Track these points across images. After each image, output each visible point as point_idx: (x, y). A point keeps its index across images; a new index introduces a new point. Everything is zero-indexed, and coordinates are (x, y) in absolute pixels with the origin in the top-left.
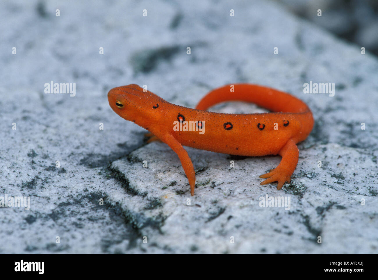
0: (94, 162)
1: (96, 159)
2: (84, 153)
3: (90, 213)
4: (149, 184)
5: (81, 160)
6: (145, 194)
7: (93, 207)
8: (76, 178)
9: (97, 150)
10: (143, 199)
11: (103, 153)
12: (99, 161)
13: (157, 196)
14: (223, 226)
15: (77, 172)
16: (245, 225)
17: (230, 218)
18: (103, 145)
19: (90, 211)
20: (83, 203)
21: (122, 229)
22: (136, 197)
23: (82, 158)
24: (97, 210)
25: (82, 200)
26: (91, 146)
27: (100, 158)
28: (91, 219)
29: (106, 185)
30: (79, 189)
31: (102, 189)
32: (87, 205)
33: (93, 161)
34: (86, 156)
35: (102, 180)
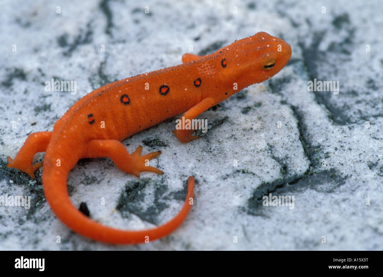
0: (328, 182)
1: (326, 186)
2: (338, 192)
3: (353, 102)
4: (275, 112)
5: (344, 183)
6: (283, 103)
7: (348, 111)
8: (358, 151)
9: (320, 196)
10: (287, 98)
11: (314, 192)
12: (322, 184)
13: (270, 95)
14: (209, 31)
15: (355, 161)
16: (183, 28)
17: (197, 39)
18: (312, 202)
19: (353, 106)
20: (359, 116)
21: (322, 71)
22: (294, 104)
23: (342, 187)
24: (344, 107)
25: (359, 119)
26: (326, 202)
27: (319, 187)
28: (354, 93)
29: (325, 133)
30: (358, 130)
31: (331, 127)
32: (355, 113)
33: (330, 184)
34: (337, 189)
35: (327, 144)
